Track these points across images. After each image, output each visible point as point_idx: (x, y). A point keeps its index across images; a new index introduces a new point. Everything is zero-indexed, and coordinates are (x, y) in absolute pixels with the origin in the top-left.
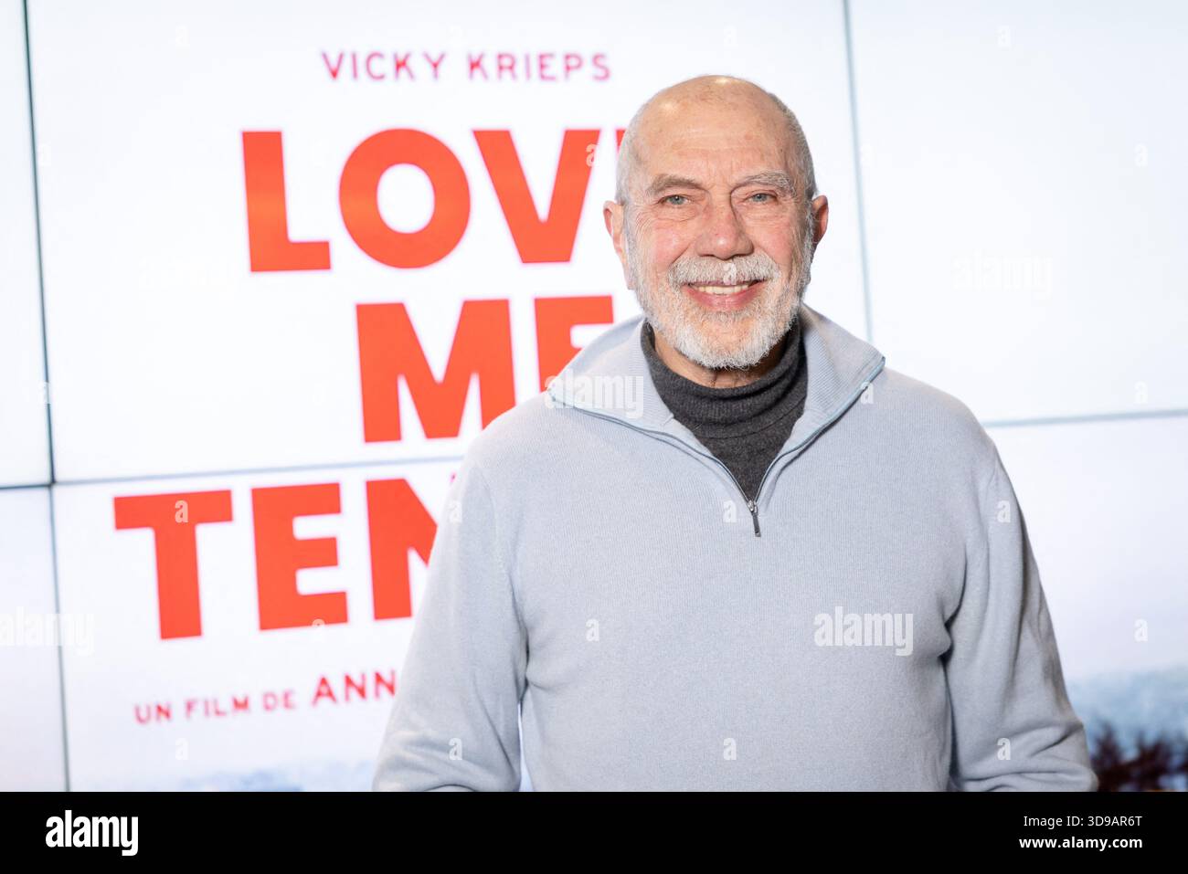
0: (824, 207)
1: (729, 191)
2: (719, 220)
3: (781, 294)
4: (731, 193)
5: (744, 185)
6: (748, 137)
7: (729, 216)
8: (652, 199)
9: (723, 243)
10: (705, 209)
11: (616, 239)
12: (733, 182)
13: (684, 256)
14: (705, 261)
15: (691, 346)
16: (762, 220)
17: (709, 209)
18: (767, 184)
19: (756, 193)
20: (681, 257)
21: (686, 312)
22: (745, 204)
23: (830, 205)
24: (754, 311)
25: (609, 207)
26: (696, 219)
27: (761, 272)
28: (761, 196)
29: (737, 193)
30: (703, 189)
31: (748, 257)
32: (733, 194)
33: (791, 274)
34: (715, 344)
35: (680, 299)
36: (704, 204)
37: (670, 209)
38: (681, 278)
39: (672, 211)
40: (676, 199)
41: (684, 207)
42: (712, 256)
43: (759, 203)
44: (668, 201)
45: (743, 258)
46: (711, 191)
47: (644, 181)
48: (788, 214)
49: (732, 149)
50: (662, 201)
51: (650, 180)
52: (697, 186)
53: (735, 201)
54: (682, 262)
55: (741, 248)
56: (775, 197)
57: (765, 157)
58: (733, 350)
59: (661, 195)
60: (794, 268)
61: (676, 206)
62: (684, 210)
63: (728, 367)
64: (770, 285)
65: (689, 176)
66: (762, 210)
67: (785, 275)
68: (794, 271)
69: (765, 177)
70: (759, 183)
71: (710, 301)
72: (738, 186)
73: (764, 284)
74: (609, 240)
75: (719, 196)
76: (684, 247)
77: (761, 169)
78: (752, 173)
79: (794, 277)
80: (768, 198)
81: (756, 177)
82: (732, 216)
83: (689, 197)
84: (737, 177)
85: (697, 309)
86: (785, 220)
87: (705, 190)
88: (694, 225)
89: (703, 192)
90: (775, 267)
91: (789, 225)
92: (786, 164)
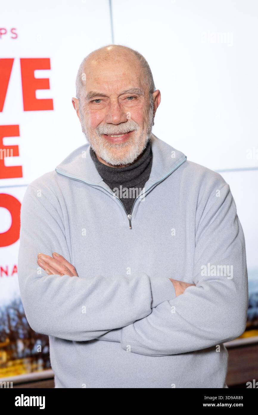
0: (159, 94)
1: (117, 97)
2: (114, 109)
3: (140, 135)
4: (118, 97)
5: (123, 94)
6: (124, 74)
7: (117, 108)
8: (88, 101)
9: (116, 118)
10: (108, 104)
11: (77, 112)
12: (119, 93)
13: (102, 123)
14: (110, 126)
15: (106, 157)
16: (131, 107)
17: (110, 104)
18: (132, 93)
19: (128, 96)
20: (101, 124)
21: (104, 145)
22: (124, 101)
23: (161, 93)
24: (130, 142)
25: (74, 100)
26: (105, 108)
27: (132, 128)
28: (131, 98)
29: (121, 97)
30: (107, 97)
31: (126, 123)
32: (119, 97)
33: (144, 127)
34: (116, 156)
35: (101, 140)
36: (108, 102)
37: (95, 105)
38: (101, 132)
39: (96, 106)
40: (97, 101)
41: (100, 104)
42: (112, 124)
43: (130, 101)
44: (94, 101)
45: (124, 124)
46: (110, 97)
47: (84, 93)
48: (141, 104)
49: (118, 80)
50: (92, 102)
51: (87, 93)
52: (105, 96)
53: (120, 100)
54: (101, 126)
55: (123, 119)
56: (136, 97)
57: (132, 82)
58: (122, 158)
59: (91, 100)
60: (145, 124)
61: (97, 104)
62: (100, 105)
63: (121, 165)
64: (136, 132)
65: (101, 92)
66: (131, 103)
67: (142, 128)
68: (145, 126)
69: (131, 91)
70: (129, 93)
71: (113, 140)
72: (121, 95)
73: (133, 132)
74: (75, 112)
75: (114, 99)
76: (102, 120)
77: (130, 87)
78: (127, 89)
79: (145, 128)
80: (134, 99)
81: (128, 91)
82: (119, 107)
83: (102, 100)
84: (121, 91)
85: (108, 143)
86: (140, 107)
87: (108, 97)
88: (104, 110)
89: (107, 98)
90: (137, 125)
91: (142, 108)
92: (140, 83)
